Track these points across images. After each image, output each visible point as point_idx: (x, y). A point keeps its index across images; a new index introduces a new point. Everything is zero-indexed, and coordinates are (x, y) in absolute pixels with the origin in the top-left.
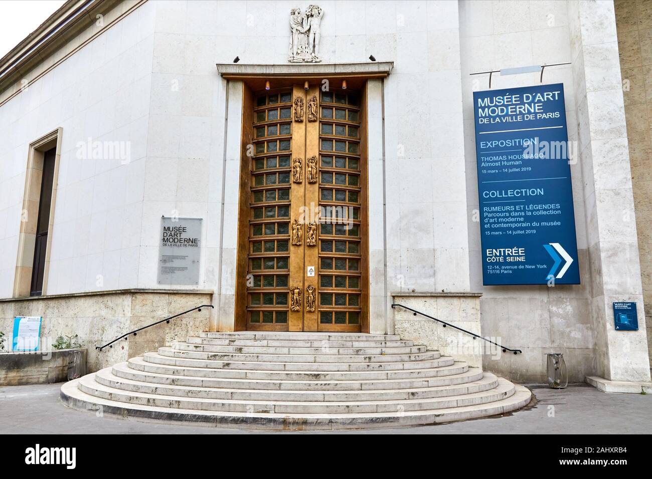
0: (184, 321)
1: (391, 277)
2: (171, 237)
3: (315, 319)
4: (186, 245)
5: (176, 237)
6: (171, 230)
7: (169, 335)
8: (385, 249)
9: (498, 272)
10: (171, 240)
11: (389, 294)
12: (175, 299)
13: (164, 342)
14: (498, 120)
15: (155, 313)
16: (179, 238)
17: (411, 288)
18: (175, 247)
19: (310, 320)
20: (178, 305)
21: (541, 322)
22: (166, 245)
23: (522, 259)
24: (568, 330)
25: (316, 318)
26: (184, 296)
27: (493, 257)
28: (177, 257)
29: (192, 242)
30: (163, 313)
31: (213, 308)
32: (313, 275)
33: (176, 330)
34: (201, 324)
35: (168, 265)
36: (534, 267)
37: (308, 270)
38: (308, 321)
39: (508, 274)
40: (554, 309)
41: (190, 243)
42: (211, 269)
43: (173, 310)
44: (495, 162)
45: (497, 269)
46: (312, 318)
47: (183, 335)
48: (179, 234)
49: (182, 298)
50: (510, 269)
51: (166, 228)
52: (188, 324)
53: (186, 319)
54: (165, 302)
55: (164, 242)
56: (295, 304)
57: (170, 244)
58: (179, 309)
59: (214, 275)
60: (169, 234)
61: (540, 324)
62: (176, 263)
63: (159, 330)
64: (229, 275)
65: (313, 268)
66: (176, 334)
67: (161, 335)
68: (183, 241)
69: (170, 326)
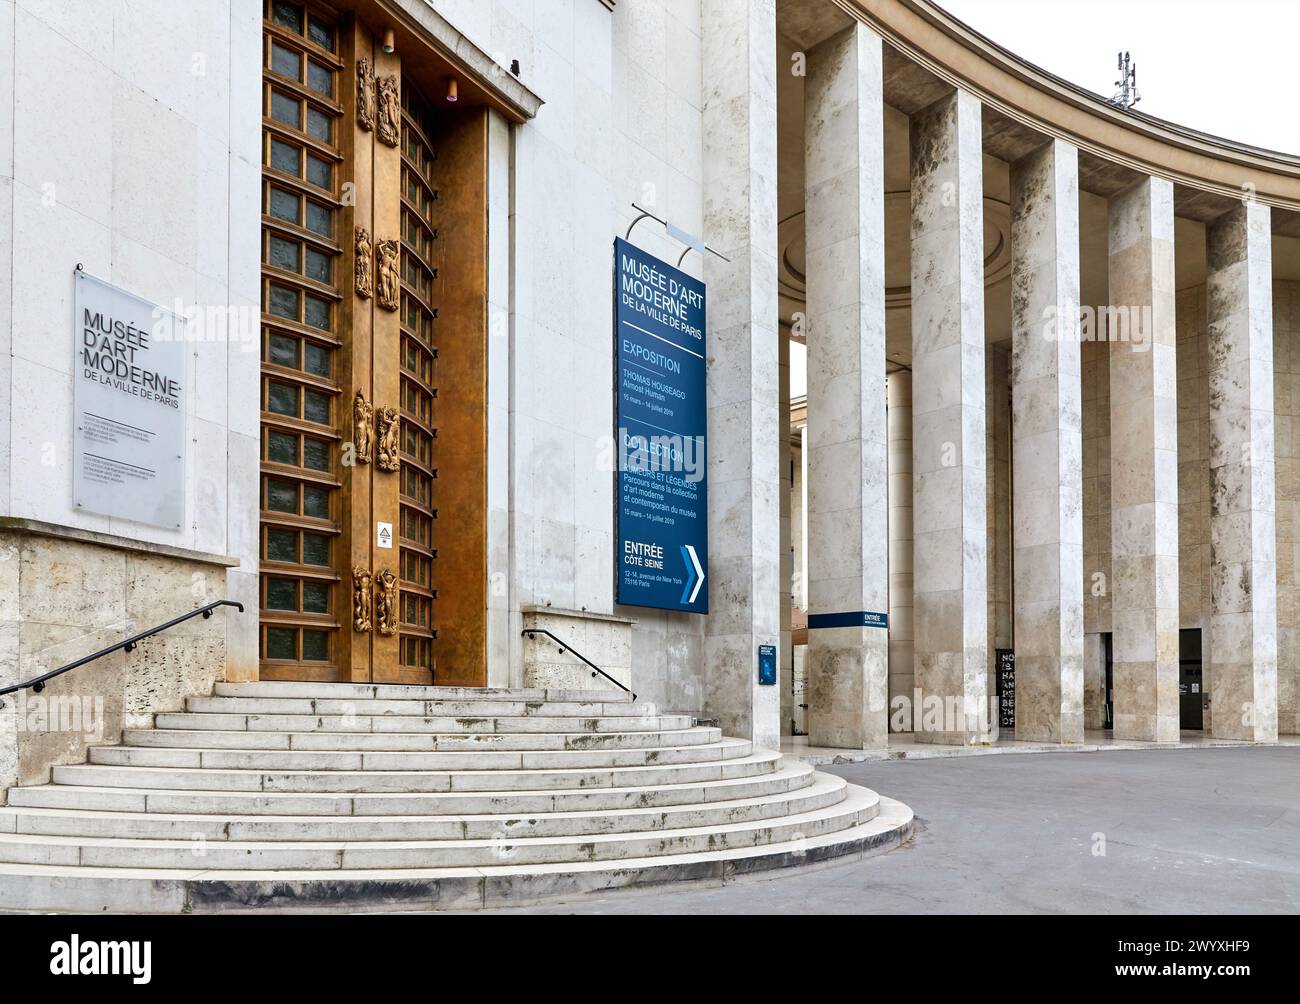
0: (169, 649)
1: (520, 572)
2: (106, 352)
3: (394, 654)
4: (147, 395)
5: (120, 356)
6: (107, 327)
7: (132, 690)
8: (511, 511)
9: (635, 582)
10: (108, 365)
11: (517, 608)
12: (145, 573)
13: (119, 714)
14: (643, 308)
15: (91, 615)
16: (129, 364)
17: (547, 597)
18: (118, 392)
19: (383, 655)
20: (153, 591)
21: (659, 669)
22: (92, 376)
23: (659, 565)
24: (683, 683)
25: (397, 650)
26: (167, 565)
27: (632, 557)
28: (125, 429)
29: (164, 391)
30: (114, 620)
31: (241, 610)
32: (389, 544)
33: (151, 675)
34: (211, 659)
35: (100, 449)
36: (670, 581)
37: (379, 532)
38: (380, 657)
39: (645, 588)
40: (672, 650)
41: (159, 391)
42: (209, 491)
43: (140, 609)
44: (640, 384)
45: (635, 578)
46: (388, 650)
47: (170, 692)
48: (128, 353)
49: (161, 572)
50: (649, 581)
51: (93, 315)
52: (179, 656)
53: (173, 643)
54: (118, 579)
55: (89, 367)
56: (364, 613)
57: (105, 376)
58: (156, 608)
59: (216, 509)
60: (100, 340)
61: (659, 674)
62: (122, 450)
63: (107, 674)
64: (244, 516)
65: (389, 527)
66: (151, 686)
67: (112, 690)
68: (140, 380)
69: (135, 663)
